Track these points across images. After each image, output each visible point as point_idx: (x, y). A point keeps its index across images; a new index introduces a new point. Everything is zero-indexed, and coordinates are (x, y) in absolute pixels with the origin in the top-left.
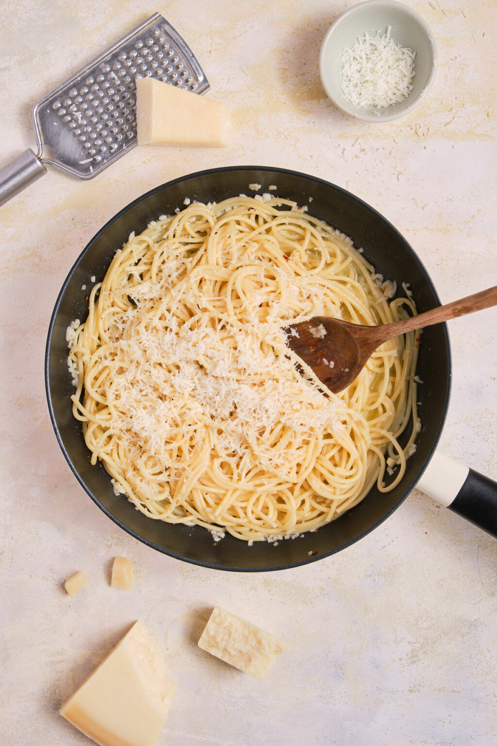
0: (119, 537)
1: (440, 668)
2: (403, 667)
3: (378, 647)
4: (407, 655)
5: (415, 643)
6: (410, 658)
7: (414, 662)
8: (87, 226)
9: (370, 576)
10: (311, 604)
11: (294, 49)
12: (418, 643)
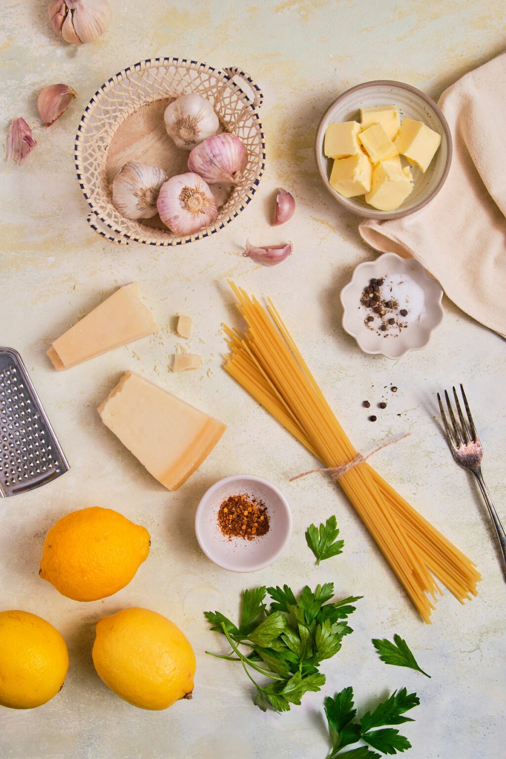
0: (144, 520)
1: (416, 629)
2: (385, 629)
3: (363, 613)
4: (388, 619)
5: (394, 609)
6: (390, 621)
7: (394, 625)
8: (115, 255)
9: (357, 553)
10: (307, 576)
11: (292, 106)
12: (397, 609)
